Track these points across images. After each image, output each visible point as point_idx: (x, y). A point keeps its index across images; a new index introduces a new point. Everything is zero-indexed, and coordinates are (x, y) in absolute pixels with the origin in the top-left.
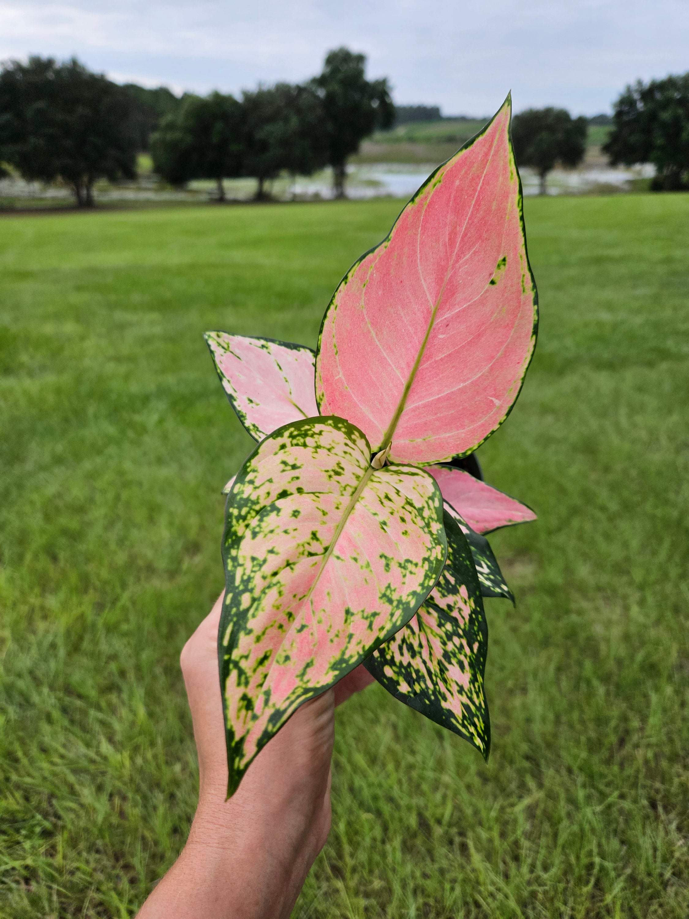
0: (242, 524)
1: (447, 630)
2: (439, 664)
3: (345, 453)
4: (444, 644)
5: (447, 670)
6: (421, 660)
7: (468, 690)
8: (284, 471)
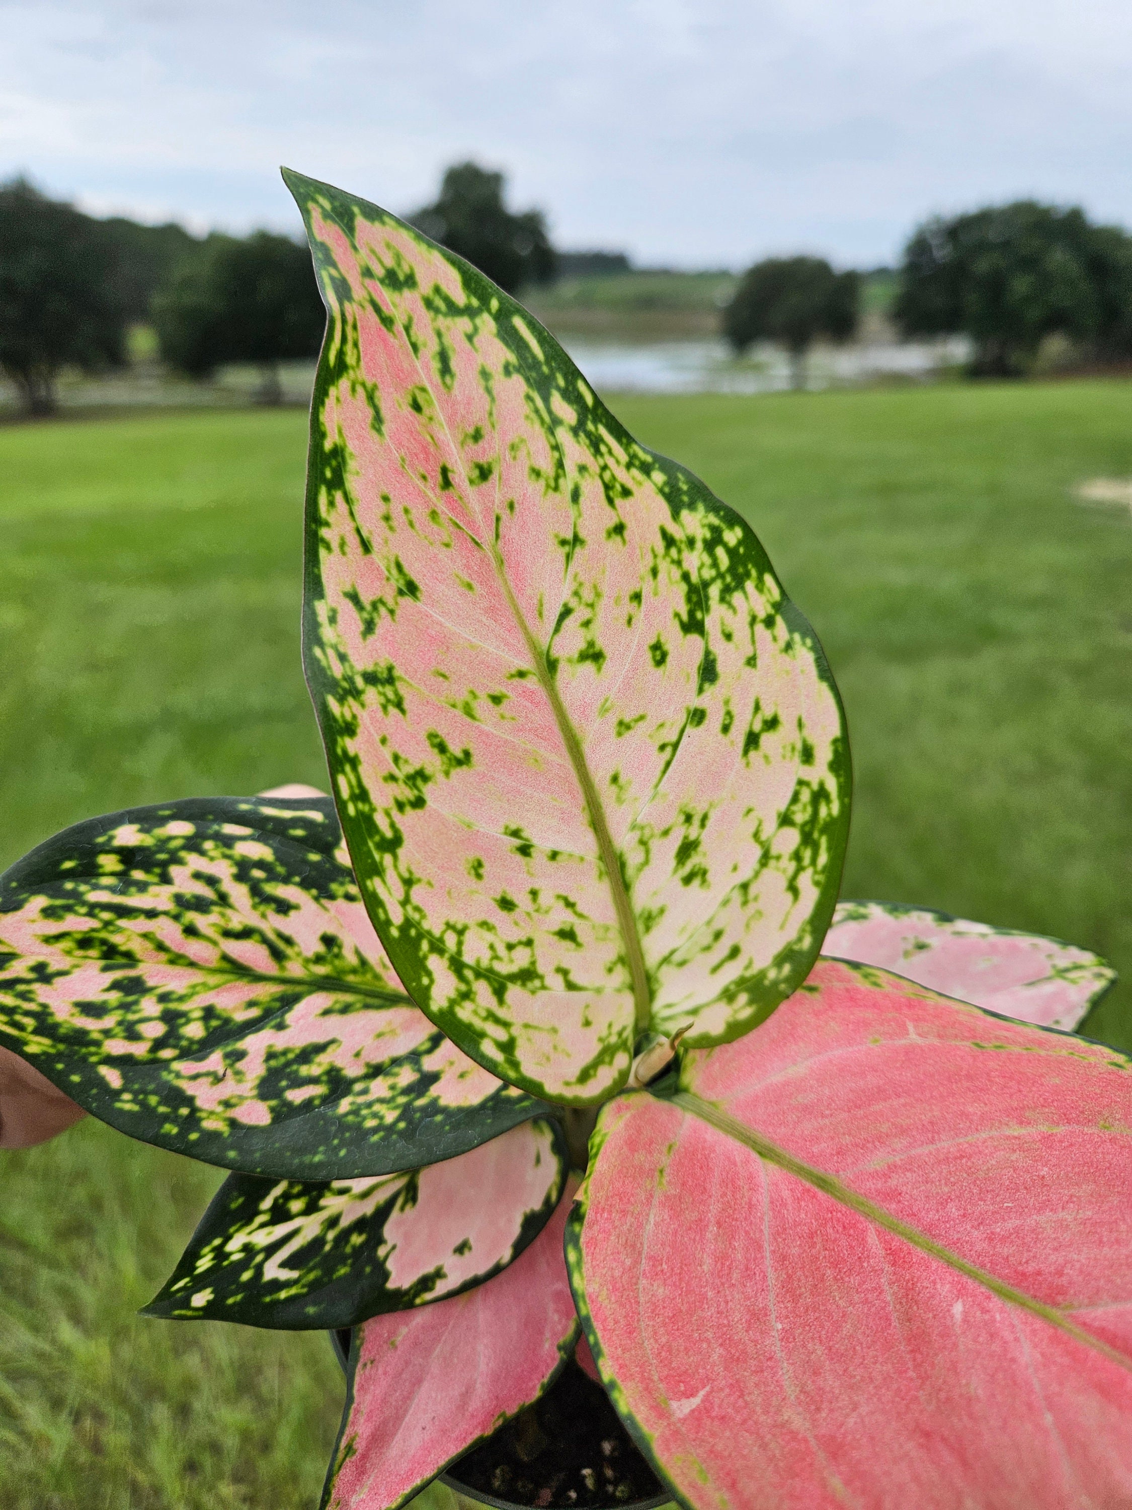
0: (702, 534)
1: (188, 1021)
2: (128, 955)
3: (718, 935)
4: (163, 998)
5: (106, 969)
6: (160, 908)
7: (30, 992)
8: (757, 708)
